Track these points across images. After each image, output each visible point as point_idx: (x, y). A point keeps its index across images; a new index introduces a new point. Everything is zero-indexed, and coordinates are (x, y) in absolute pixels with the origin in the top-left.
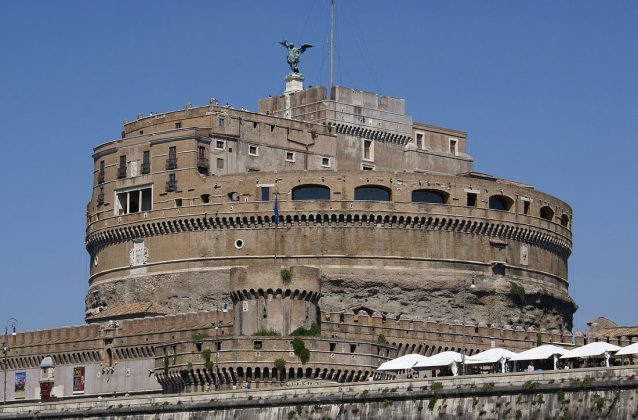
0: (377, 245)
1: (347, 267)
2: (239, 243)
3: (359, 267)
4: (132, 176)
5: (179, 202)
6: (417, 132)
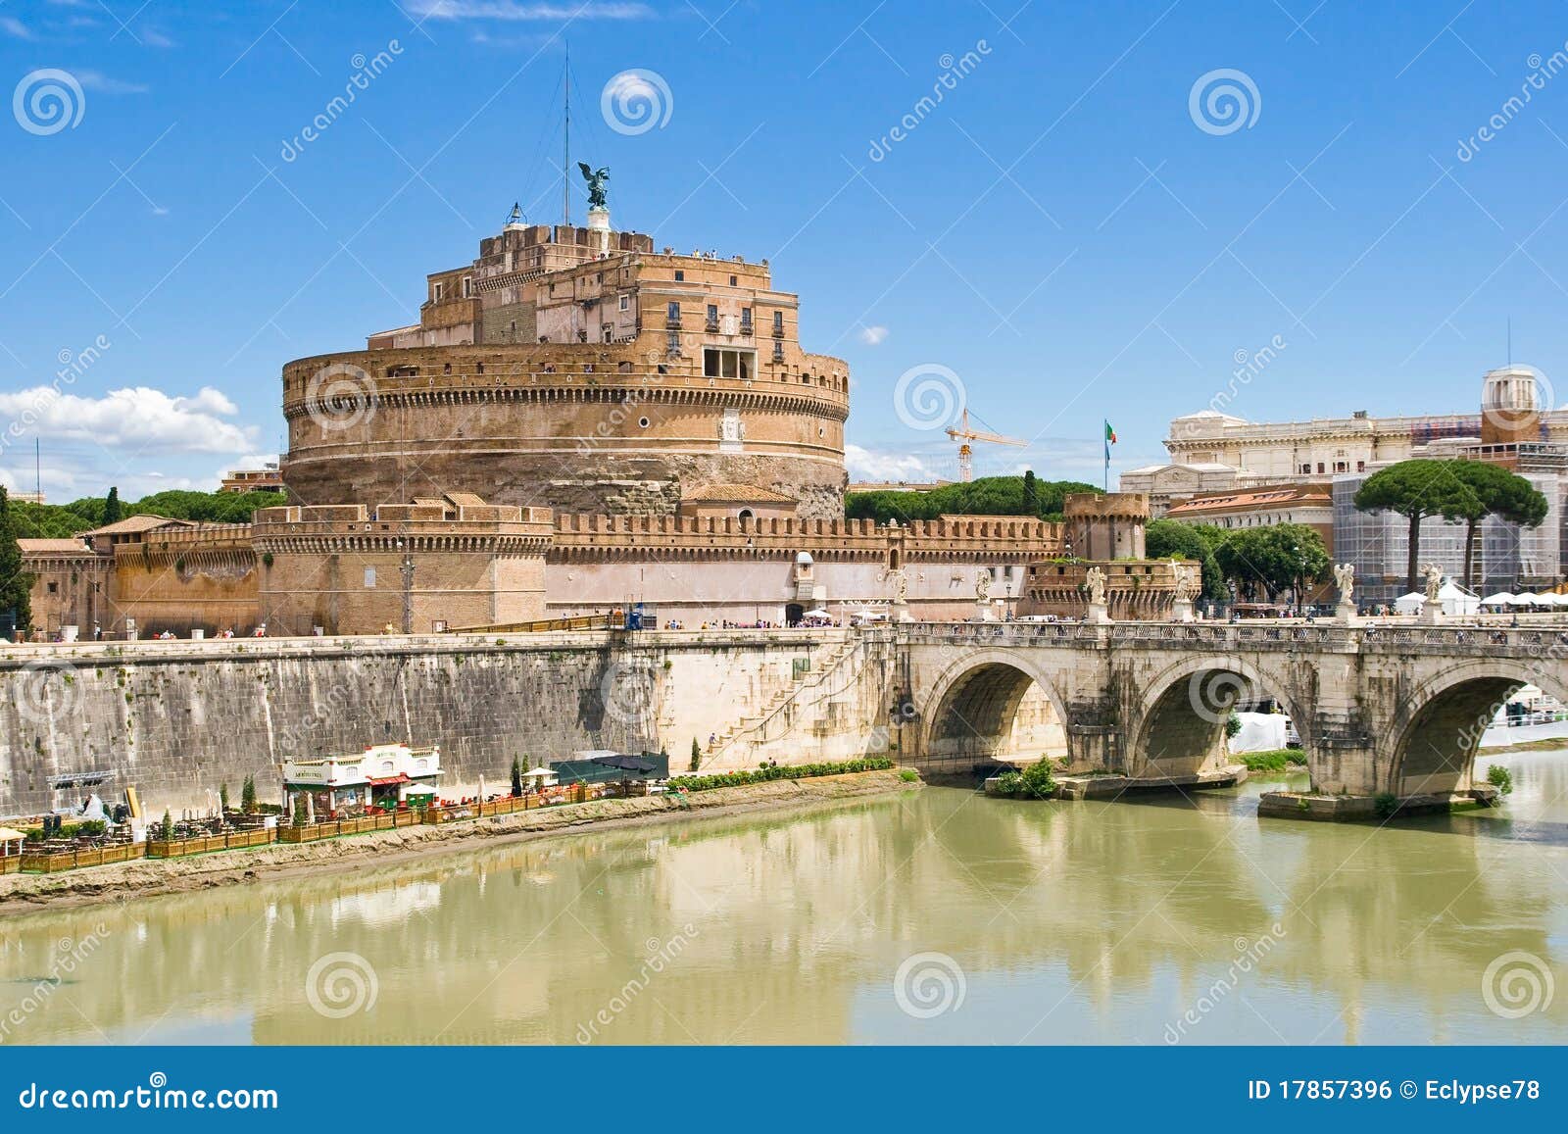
4: (729, 333)
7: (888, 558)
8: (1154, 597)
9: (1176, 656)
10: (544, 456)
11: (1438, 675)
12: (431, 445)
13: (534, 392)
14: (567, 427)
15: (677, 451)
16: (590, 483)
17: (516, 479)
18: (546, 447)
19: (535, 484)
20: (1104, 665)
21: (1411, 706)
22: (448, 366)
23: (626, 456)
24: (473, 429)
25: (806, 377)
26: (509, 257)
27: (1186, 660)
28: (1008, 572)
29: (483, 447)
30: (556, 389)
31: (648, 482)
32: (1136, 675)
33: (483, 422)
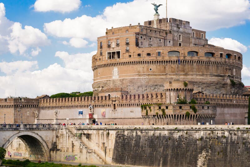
0: (194, 70)
1: (185, 77)
2: (151, 69)
3: (189, 77)
4: (113, 47)
5: (130, 56)
6: (193, 32)
7: (112, 106)
23: (97, 82)
25: (139, 55)
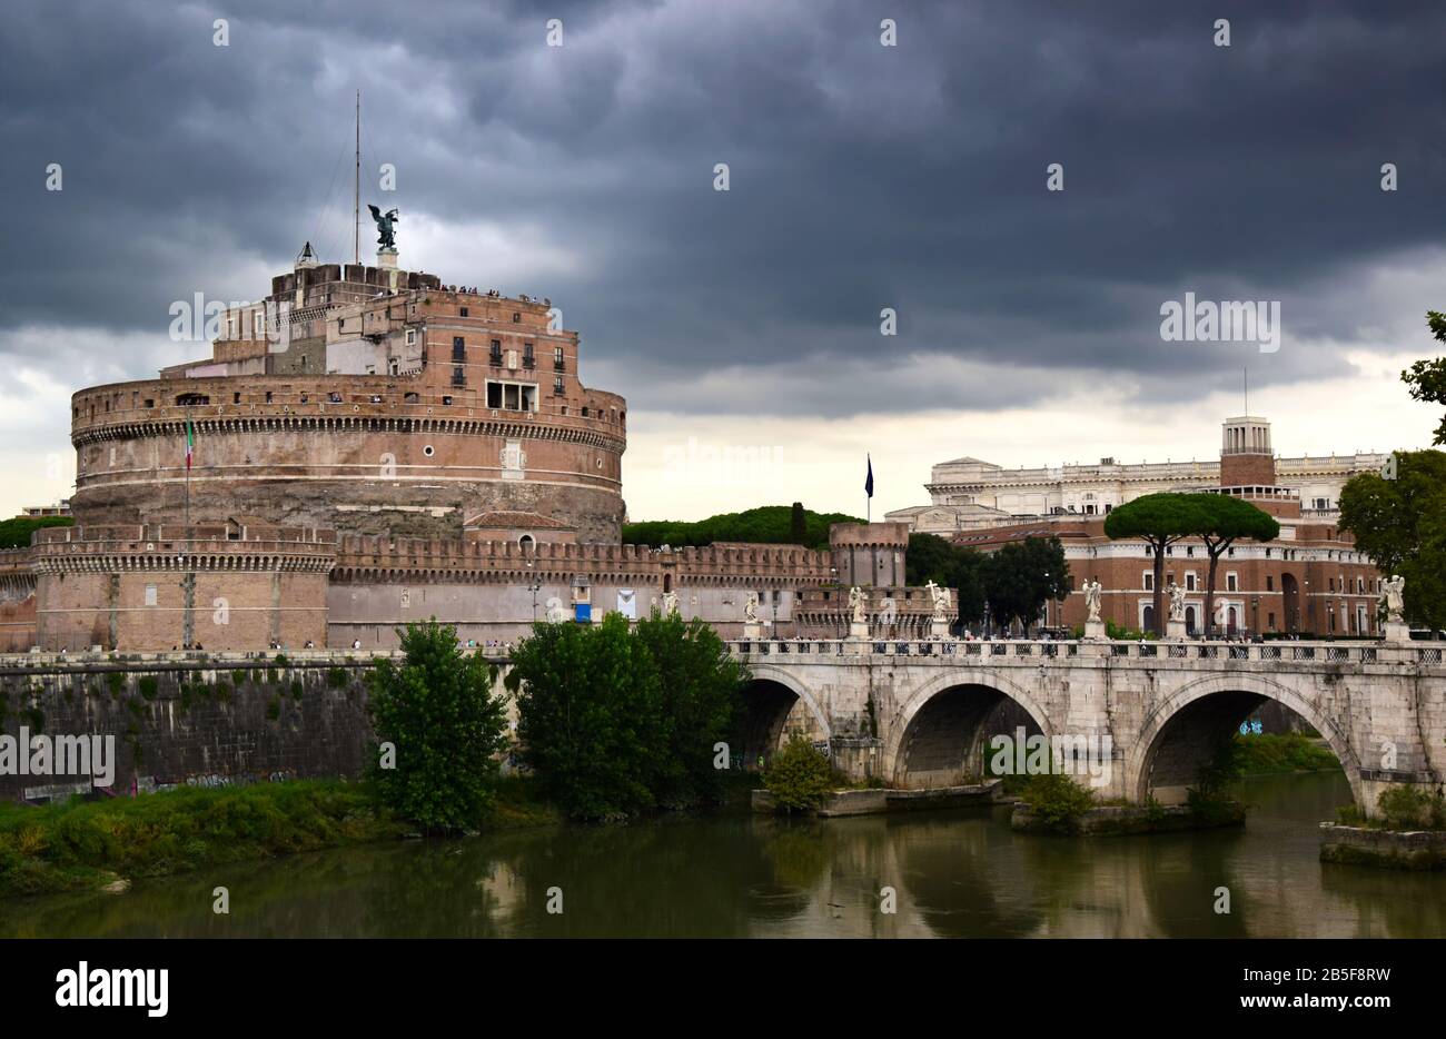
4: (510, 367)
7: (661, 581)
8: (914, 621)
9: (933, 672)
10: (329, 483)
11: (1184, 689)
12: (221, 472)
13: (321, 421)
14: (353, 456)
15: (460, 479)
16: (375, 509)
17: (303, 504)
18: (333, 474)
19: (322, 509)
20: (865, 682)
21: (1158, 719)
22: (237, 395)
23: (411, 483)
24: (261, 456)
25: (585, 411)
26: (300, 294)
27: (943, 675)
28: (776, 595)
29: (270, 474)
30: (343, 419)
31: (431, 508)
32: (896, 689)
33: (272, 450)
